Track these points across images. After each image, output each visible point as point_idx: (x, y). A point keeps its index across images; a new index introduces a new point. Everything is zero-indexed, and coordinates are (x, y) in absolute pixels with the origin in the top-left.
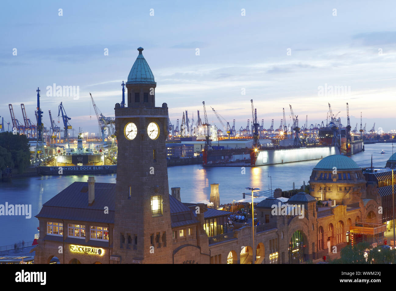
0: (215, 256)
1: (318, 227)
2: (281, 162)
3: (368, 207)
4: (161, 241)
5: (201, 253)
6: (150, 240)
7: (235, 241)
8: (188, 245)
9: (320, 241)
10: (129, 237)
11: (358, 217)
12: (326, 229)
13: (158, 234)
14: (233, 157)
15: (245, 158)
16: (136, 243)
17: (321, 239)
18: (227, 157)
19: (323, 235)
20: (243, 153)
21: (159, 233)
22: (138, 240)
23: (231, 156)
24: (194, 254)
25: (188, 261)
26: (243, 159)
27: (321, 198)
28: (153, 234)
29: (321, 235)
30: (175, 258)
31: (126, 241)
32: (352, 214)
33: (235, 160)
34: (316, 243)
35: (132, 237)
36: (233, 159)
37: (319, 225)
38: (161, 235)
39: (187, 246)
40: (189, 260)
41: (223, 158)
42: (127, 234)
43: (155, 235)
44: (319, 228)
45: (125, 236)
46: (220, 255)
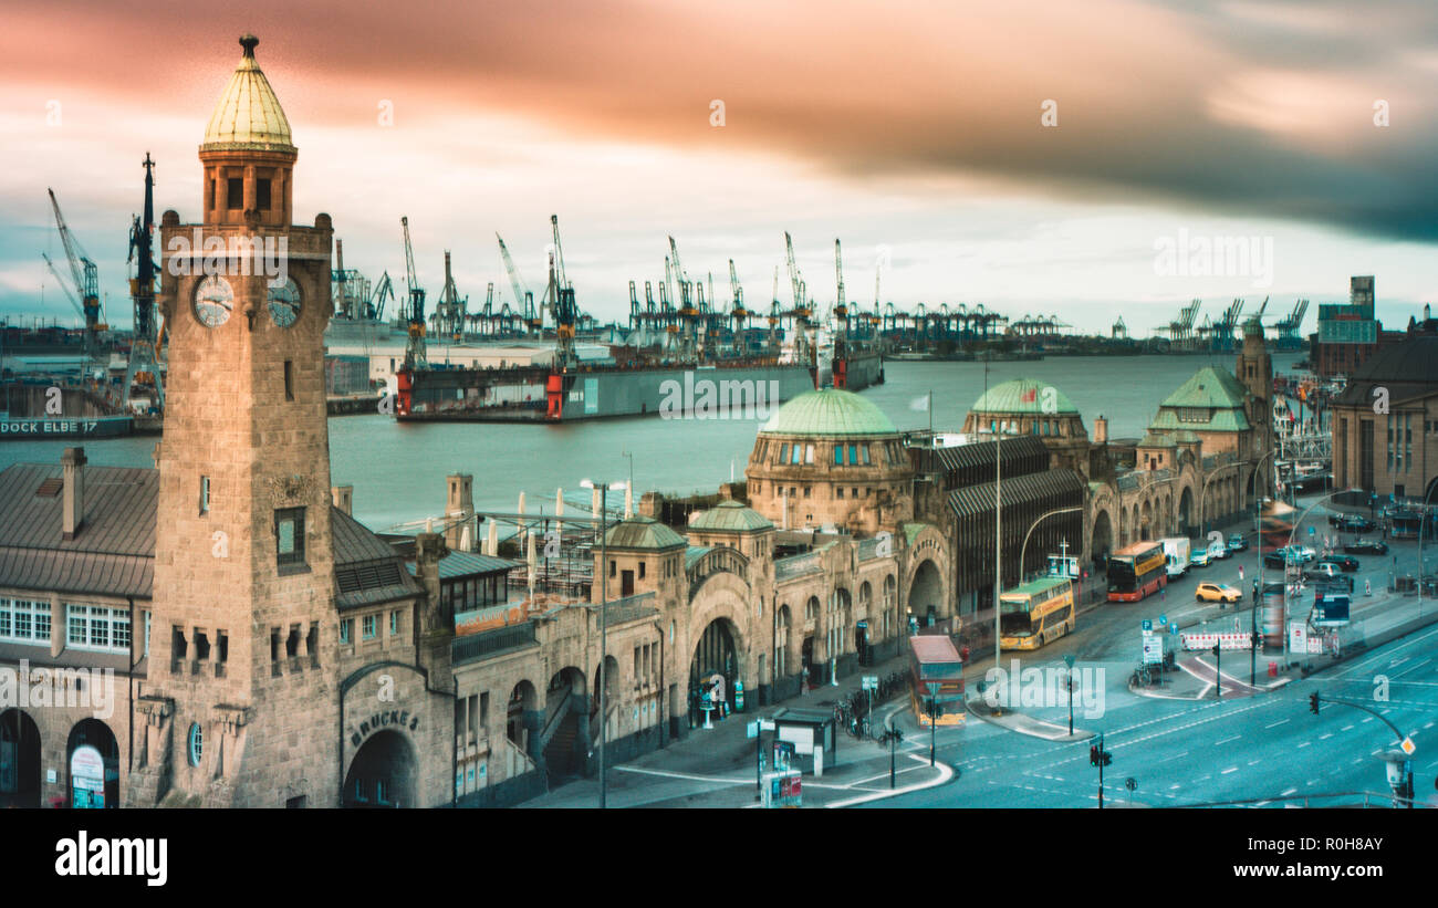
0: (470, 698)
1: (777, 609)
2: (640, 411)
3: (919, 547)
4: (303, 649)
5: (427, 688)
6: (269, 648)
7: (531, 651)
8: (388, 663)
9: (779, 649)
10: (201, 641)
11: (890, 577)
12: (798, 612)
13: (294, 628)
14: (491, 392)
15: (529, 397)
16: (223, 655)
17: (784, 642)
18: (473, 392)
19: (788, 632)
20: (525, 381)
21: (298, 625)
22: (231, 647)
23: (487, 390)
24: (407, 691)
25: (388, 714)
26: (524, 400)
27: (781, 521)
28: (278, 629)
29: (784, 634)
30: (347, 706)
31: (191, 650)
32: (872, 571)
33: (499, 401)
34: (768, 656)
35: (212, 639)
36: (493, 398)
37: (779, 603)
38: (305, 631)
39: (385, 666)
40: (390, 712)
41: (460, 394)
42: (196, 629)
43: (285, 634)
44: (779, 612)
45: (189, 636)
46: (485, 696)
